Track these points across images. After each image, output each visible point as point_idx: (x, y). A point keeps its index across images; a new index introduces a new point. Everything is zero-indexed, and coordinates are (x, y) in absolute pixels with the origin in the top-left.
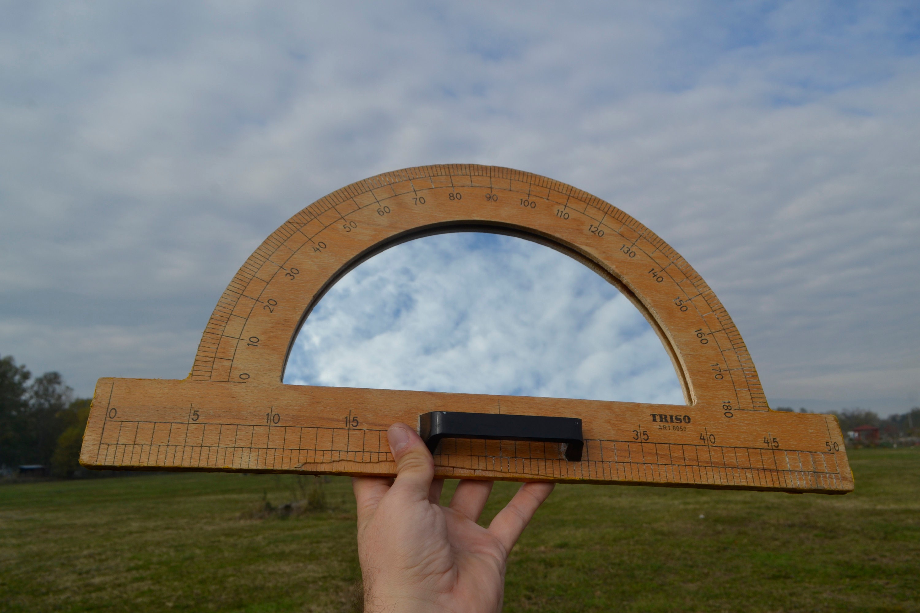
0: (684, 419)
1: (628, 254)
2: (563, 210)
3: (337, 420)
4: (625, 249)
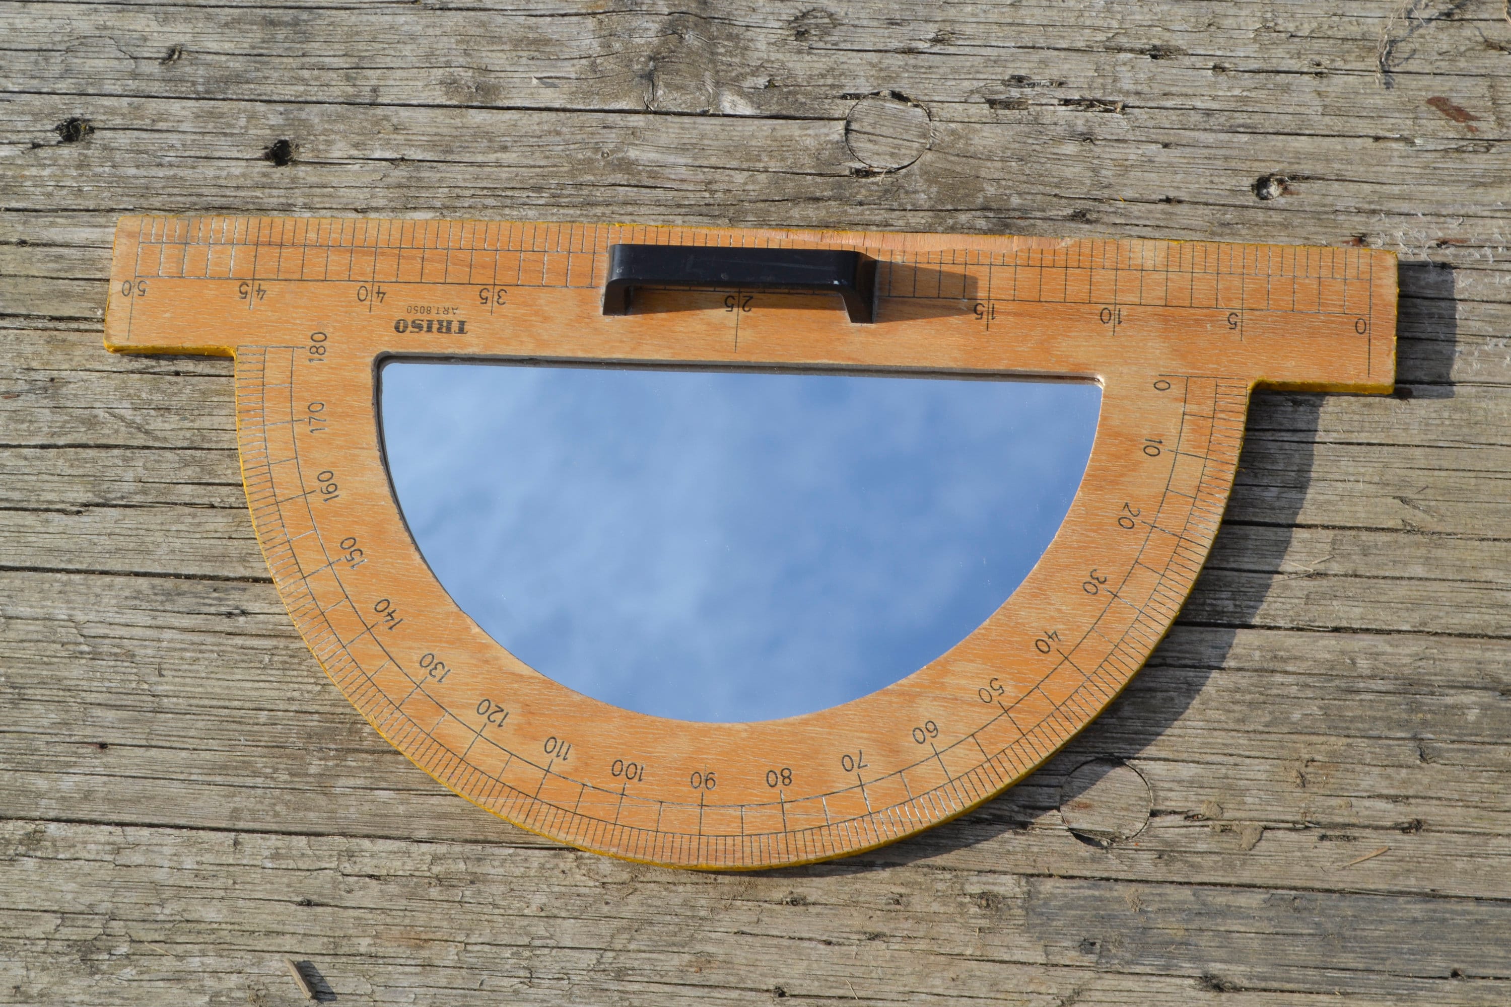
0: (406, 327)
1: (435, 661)
2: (556, 760)
3: (1008, 314)
4: (439, 672)
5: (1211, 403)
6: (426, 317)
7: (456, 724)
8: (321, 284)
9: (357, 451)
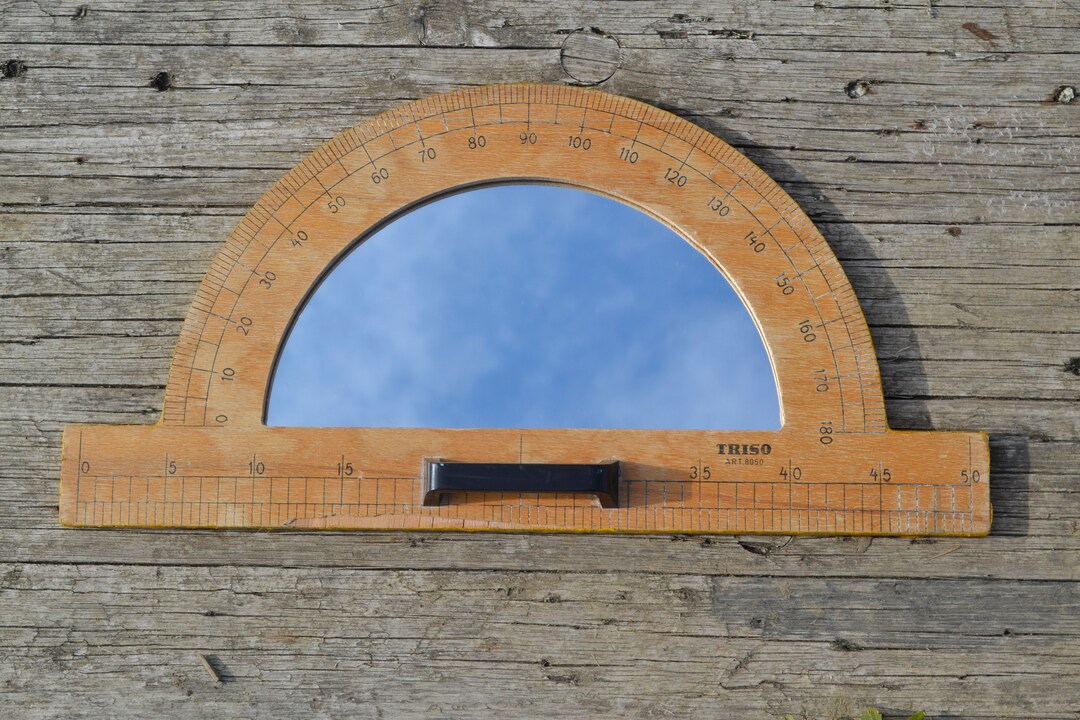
0: (763, 449)
2: (629, 148)
3: (328, 468)
4: (715, 204)
5: (188, 408)
6: (749, 457)
7: (700, 169)
8: (831, 481)
9: (788, 356)
